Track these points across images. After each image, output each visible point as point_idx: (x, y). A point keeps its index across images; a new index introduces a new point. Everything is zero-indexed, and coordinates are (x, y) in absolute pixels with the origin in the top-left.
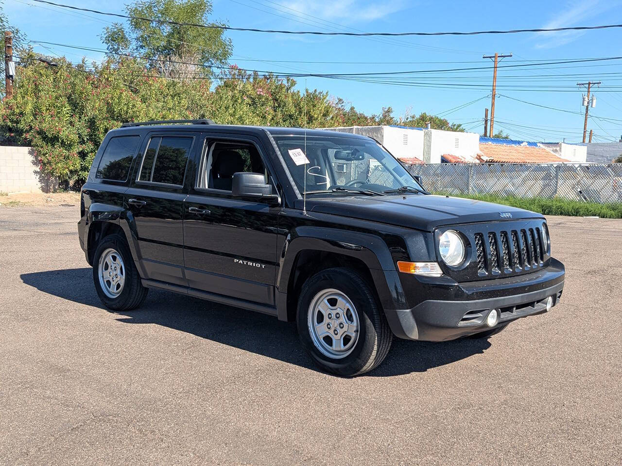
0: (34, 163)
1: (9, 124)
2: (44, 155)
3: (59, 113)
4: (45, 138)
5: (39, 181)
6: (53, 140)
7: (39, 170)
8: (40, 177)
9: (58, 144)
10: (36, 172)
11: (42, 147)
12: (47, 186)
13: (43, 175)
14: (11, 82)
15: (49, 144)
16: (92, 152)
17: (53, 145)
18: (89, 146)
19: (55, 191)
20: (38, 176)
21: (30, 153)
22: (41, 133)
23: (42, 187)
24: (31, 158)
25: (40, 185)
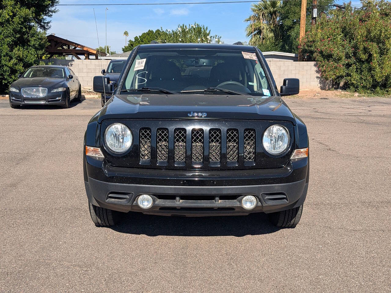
0: (317, 72)
1: (306, 48)
2: (323, 66)
3: (334, 39)
4: (323, 56)
5: (319, 83)
6: (328, 57)
7: (320, 76)
8: (320, 80)
9: (331, 60)
10: (317, 77)
11: (321, 62)
12: (324, 86)
13: (322, 79)
14: (314, 21)
15: (325, 59)
16: (354, 64)
17: (328, 60)
18: (353, 60)
19: (329, 89)
20: (319, 80)
21: (315, 65)
22: (321, 52)
23: (321, 87)
24: (316, 69)
25: (319, 85)
